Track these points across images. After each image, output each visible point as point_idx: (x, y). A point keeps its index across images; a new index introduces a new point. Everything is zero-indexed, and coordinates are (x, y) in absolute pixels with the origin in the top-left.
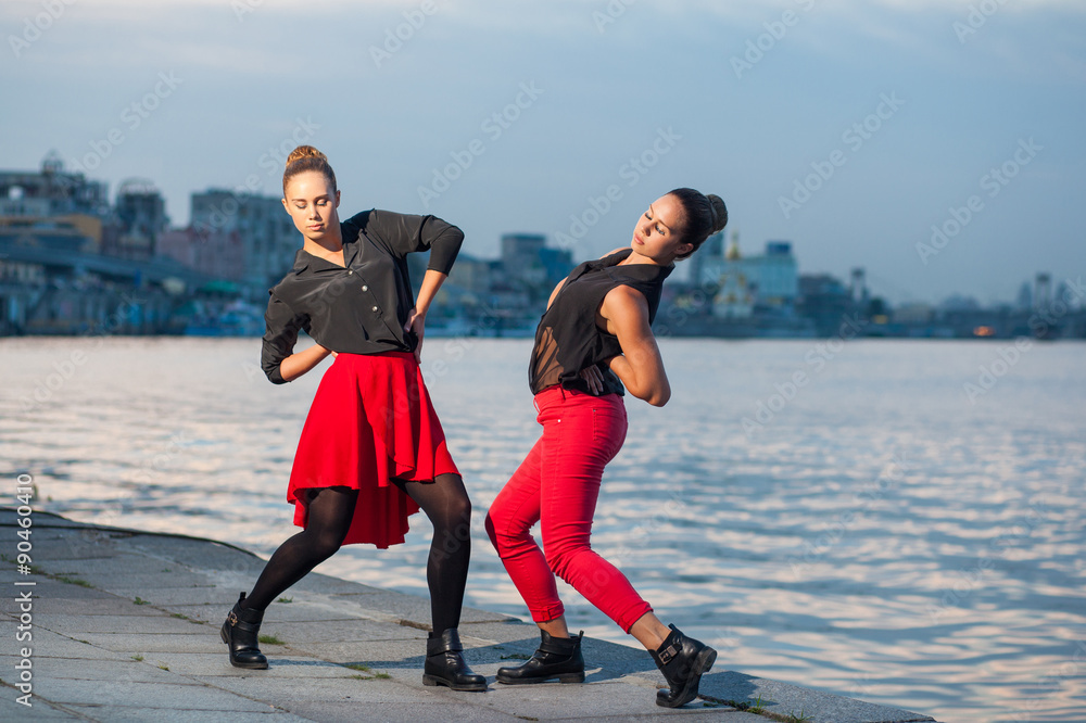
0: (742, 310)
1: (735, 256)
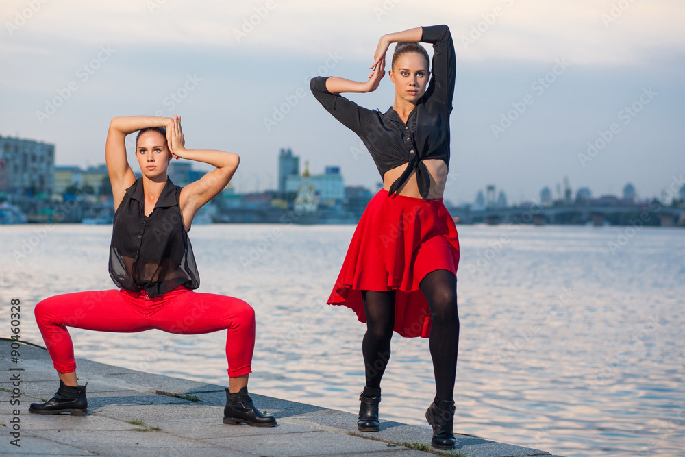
0: (311, 207)
1: (307, 175)
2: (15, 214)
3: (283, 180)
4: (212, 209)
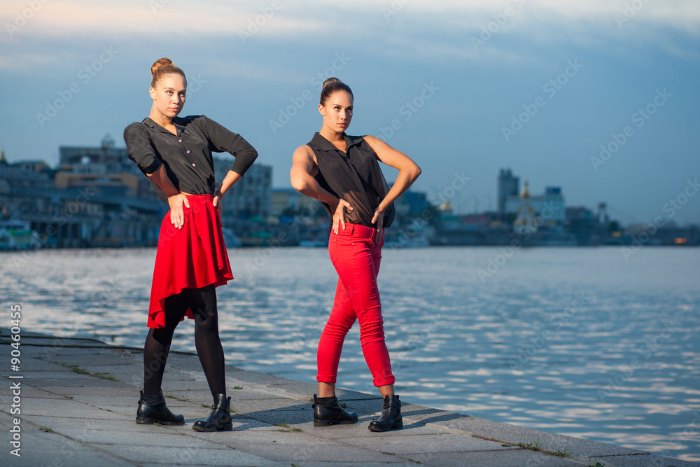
1: (527, 196)
2: (228, 237)
3: (503, 201)
4: (430, 232)
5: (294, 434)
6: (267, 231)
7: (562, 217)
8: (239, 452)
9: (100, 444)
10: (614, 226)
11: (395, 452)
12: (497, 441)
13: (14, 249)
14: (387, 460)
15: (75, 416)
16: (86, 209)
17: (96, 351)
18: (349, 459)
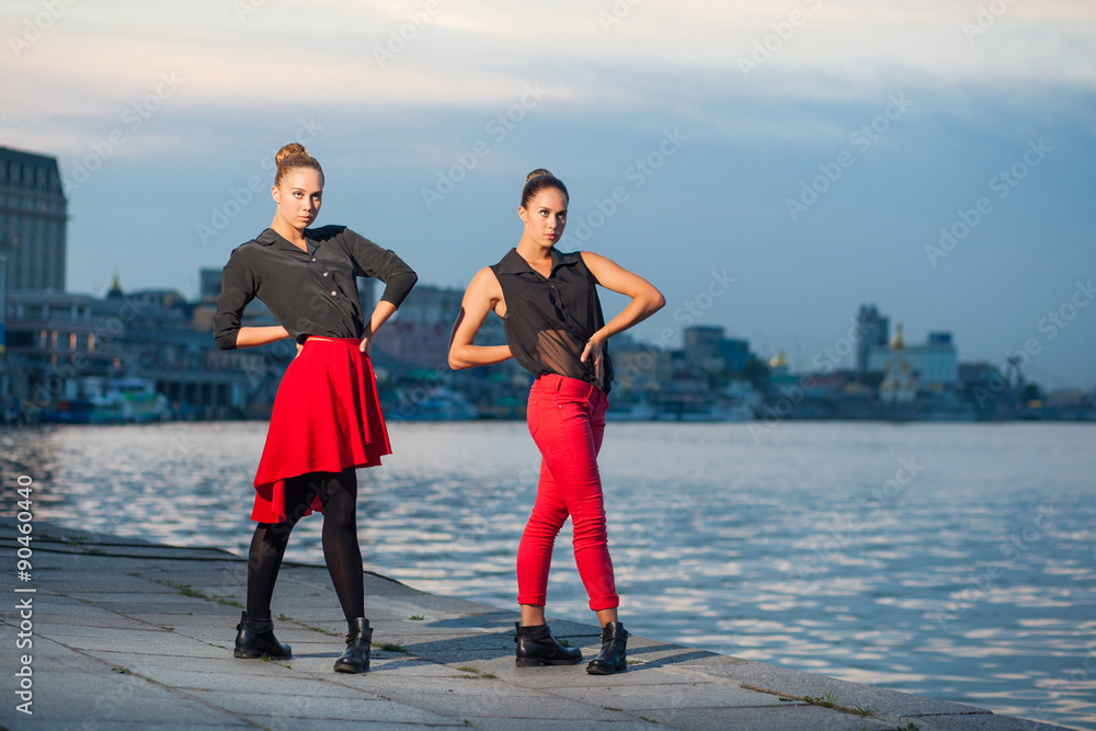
0: (906, 395)
1: (900, 346)
2: (456, 405)
3: (864, 353)
4: (755, 398)
5: (483, 681)
6: (515, 396)
7: (953, 377)
8: (393, 703)
9: (194, 689)
10: (1032, 392)
11: (623, 707)
12: (775, 694)
13: (131, 421)
14: (608, 717)
15: (168, 653)
16: (238, 363)
17: (220, 565)
18: (552, 716)
